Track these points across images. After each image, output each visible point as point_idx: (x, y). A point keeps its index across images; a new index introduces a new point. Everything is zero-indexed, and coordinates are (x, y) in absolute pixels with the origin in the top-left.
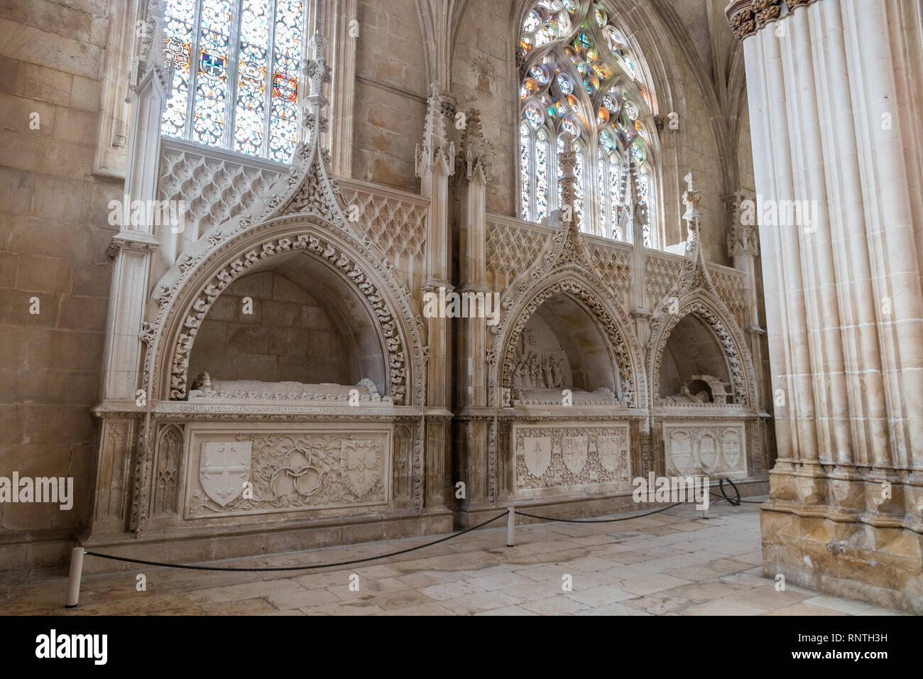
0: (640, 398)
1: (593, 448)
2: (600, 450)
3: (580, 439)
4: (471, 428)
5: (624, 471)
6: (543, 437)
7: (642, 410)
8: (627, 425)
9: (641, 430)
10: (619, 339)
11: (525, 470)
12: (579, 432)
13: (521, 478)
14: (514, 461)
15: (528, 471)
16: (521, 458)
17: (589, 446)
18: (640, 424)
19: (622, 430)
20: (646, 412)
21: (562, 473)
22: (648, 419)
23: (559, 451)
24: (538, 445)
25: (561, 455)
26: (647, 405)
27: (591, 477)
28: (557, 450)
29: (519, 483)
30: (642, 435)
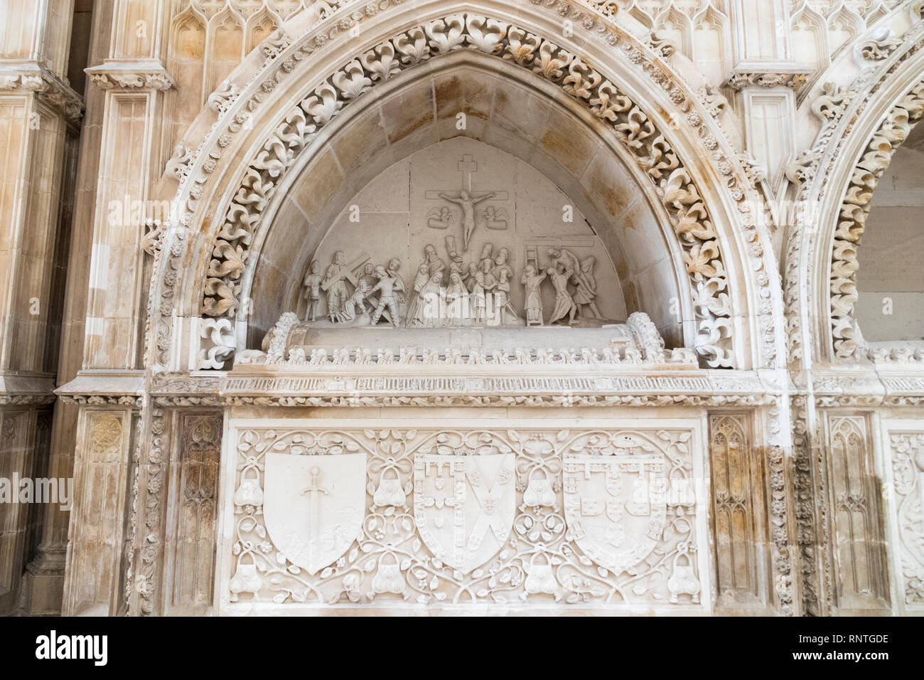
0: (758, 340)
1: (539, 494)
2: (569, 501)
3: (491, 464)
4: (85, 428)
5: (681, 571)
6: (337, 456)
7: (766, 375)
8: (699, 424)
9: (763, 439)
10: (663, 158)
11: (266, 546)
12: (487, 441)
13: (244, 569)
14: (227, 522)
15: (274, 549)
16: (251, 512)
17: (521, 489)
18: (760, 421)
19: (678, 439)
20: (778, 383)
21: (407, 563)
22: (784, 404)
23: (399, 498)
24: (316, 478)
25: (406, 510)
26: (782, 359)
27: (532, 584)
28: (391, 492)
29: (237, 585)
30: (764, 458)
